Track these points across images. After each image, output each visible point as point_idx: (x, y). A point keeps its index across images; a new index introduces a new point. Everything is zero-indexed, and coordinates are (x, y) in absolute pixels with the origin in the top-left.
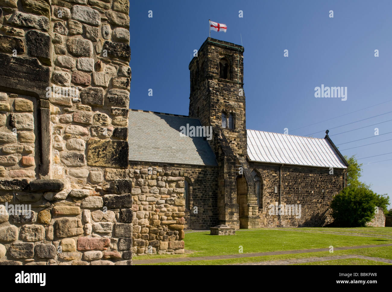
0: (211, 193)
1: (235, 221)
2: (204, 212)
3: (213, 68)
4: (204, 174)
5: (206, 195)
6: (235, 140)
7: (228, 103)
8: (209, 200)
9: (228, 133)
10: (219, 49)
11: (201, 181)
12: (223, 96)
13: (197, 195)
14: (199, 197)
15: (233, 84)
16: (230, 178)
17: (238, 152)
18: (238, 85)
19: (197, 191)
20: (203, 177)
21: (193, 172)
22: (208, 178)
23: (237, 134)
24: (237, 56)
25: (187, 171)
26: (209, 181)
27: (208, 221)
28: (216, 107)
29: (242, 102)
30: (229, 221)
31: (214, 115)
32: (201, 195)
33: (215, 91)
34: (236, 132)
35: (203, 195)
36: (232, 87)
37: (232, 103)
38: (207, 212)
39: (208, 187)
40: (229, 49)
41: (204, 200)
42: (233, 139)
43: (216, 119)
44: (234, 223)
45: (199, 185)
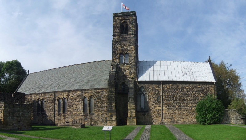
0: (106, 104)
1: (114, 120)
2: (102, 115)
3: (117, 30)
4: (102, 93)
5: (103, 105)
6: (128, 70)
7: (124, 48)
8: (105, 108)
9: (123, 66)
10: (120, 18)
11: (100, 97)
12: (120, 45)
13: (98, 105)
14: (99, 106)
15: (129, 36)
16: (111, 94)
17: (130, 77)
18: (132, 36)
19: (98, 103)
20: (101, 95)
21: (96, 93)
22: (104, 95)
23: (129, 66)
24: (131, 19)
25: (93, 92)
26: (105, 96)
27: (104, 120)
28: (116, 52)
29: (133, 45)
30: (110, 121)
31: (115, 57)
32: (100, 105)
33: (115, 43)
34: (128, 64)
35: (101, 105)
36: (128, 37)
37: (126, 47)
38: (104, 115)
39: (104, 100)
40: (126, 16)
41: (102, 108)
42: (127, 69)
43: (116, 59)
44: (113, 121)
45: (99, 99)
